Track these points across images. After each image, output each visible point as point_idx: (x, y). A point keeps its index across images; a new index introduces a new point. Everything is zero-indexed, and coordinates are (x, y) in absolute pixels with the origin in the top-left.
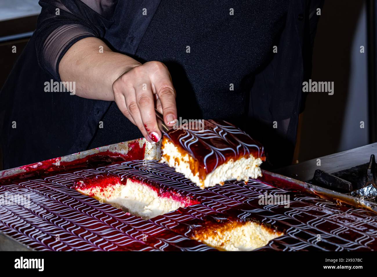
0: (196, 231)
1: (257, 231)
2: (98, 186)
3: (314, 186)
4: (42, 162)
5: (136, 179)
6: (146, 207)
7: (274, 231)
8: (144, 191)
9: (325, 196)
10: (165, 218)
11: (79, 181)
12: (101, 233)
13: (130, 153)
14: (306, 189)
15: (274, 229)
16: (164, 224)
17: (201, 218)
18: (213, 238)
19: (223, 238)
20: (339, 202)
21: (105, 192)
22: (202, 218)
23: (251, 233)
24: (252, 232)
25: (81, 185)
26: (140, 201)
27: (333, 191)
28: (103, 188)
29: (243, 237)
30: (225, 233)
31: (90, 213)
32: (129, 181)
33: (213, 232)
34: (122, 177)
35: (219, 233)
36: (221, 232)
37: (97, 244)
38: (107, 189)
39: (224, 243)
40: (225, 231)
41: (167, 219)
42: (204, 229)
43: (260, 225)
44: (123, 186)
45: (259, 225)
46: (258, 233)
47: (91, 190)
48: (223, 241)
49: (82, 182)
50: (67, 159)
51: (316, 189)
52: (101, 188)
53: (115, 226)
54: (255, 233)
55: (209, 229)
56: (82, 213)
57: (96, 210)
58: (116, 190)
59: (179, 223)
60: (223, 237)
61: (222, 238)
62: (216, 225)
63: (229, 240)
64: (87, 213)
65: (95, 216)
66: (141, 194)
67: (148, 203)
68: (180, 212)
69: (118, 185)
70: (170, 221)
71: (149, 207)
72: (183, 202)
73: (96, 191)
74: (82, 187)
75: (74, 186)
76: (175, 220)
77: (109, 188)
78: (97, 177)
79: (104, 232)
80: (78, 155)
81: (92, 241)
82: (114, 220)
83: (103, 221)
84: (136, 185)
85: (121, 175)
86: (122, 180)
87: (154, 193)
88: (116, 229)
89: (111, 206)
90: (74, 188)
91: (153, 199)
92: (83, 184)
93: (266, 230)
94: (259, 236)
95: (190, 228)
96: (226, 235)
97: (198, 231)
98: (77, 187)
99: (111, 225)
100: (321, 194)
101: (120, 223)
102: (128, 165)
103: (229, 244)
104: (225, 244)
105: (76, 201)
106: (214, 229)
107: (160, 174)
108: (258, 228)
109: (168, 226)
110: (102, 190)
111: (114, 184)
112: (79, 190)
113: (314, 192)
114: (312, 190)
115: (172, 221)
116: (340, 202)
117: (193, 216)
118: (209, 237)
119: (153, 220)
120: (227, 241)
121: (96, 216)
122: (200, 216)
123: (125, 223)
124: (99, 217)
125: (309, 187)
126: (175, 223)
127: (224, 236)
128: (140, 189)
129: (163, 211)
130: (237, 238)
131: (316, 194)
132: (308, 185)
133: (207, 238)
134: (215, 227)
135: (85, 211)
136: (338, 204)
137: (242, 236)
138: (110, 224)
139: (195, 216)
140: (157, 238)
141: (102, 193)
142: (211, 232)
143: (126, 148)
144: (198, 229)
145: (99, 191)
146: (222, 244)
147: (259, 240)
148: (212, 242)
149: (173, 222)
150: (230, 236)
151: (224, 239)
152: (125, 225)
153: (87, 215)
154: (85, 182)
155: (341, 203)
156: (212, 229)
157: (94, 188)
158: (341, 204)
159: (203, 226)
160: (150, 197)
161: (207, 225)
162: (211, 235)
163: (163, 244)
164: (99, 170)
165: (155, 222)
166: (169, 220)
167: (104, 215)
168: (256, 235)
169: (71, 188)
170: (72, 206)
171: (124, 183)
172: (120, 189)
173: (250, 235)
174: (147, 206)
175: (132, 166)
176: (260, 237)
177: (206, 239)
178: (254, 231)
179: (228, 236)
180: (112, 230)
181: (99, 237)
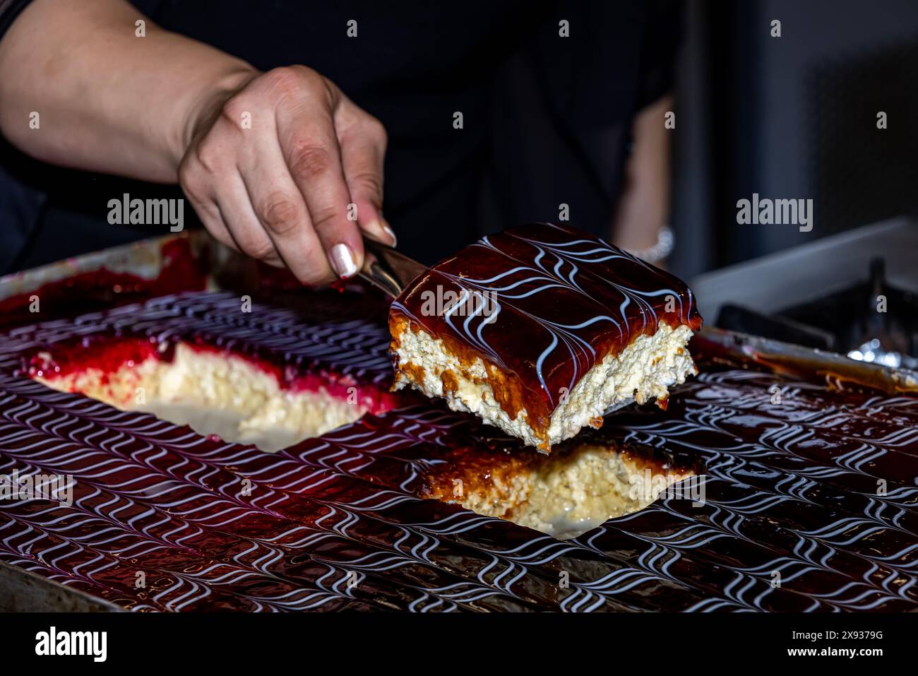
0: (432, 478)
1: (606, 470)
2: (94, 367)
3: (754, 340)
5: (203, 342)
6: (244, 424)
7: (665, 467)
8: (235, 376)
9: (789, 364)
10: (327, 445)
11: (36, 355)
12: (143, 494)
13: (165, 272)
14: (730, 349)
15: (665, 461)
16: (331, 462)
17: (438, 440)
18: (483, 496)
19: (509, 496)
20: (833, 380)
21: (114, 387)
22: (441, 440)
23: (588, 479)
24: (593, 475)
25: (45, 367)
26: (222, 406)
27: (817, 351)
28: (108, 375)
29: (565, 493)
30: (513, 480)
31: (96, 442)
32: (183, 352)
33: (481, 477)
34: (162, 337)
35: (497, 481)
36: (504, 479)
37: (139, 525)
38: (119, 375)
39: (513, 508)
40: (514, 476)
41: (335, 448)
42: (454, 469)
43: (618, 452)
44: (164, 368)
45: (613, 454)
46: (611, 477)
47: (74, 381)
48: (510, 506)
49: (46, 356)
51: (760, 348)
52: (100, 373)
53: (180, 472)
54: (603, 477)
55: (468, 471)
56: (71, 441)
57: (113, 433)
58: (146, 380)
59: (374, 455)
60: (508, 491)
61: (507, 495)
62: (488, 458)
63: (526, 502)
64: (86, 440)
65: (113, 448)
66: (223, 389)
67: (247, 412)
68: (370, 427)
69: (149, 366)
70: (344, 451)
71: (255, 423)
72: (364, 403)
73: (89, 382)
74: (48, 369)
75: (24, 369)
76: (361, 450)
77: (125, 375)
78: (86, 343)
79: (155, 491)
81: (123, 517)
82: (174, 456)
83: (143, 460)
84: (206, 360)
85: (156, 334)
86: (163, 347)
87: (268, 382)
88: (186, 482)
89: (154, 419)
90: (26, 376)
91: (262, 400)
92: (49, 363)
93: (637, 465)
94: (612, 485)
95: (413, 470)
96: (518, 486)
97: (436, 475)
98: (32, 370)
99: (169, 470)
100: (778, 362)
101: (194, 464)
102: (170, 306)
103: (526, 511)
104: (515, 511)
105: (43, 408)
106: (483, 468)
108: (612, 463)
109: (345, 467)
110: (105, 381)
111: (139, 360)
112: (38, 379)
113: (755, 358)
114: (747, 350)
115: (352, 453)
116: (838, 382)
117: (412, 436)
118: (470, 493)
119: (294, 450)
120: (522, 503)
121: (116, 449)
122: (432, 437)
123: (210, 464)
124: (126, 451)
125: (739, 342)
126: (361, 456)
127: (511, 489)
128: (222, 373)
129: (299, 433)
130: (545, 495)
131: (761, 361)
132: (735, 337)
133: (466, 495)
134: (482, 465)
135: (80, 436)
136: (832, 387)
137: (558, 489)
138: (164, 469)
139: (417, 436)
140: (320, 502)
141: (106, 389)
142: (476, 479)
143: (152, 260)
144: (436, 470)
145: (97, 382)
146: (509, 513)
147: (614, 496)
148: (478, 506)
149: (358, 455)
150: (526, 489)
151: (512, 498)
152: (210, 469)
153: (87, 446)
154: (54, 358)
155: (842, 383)
156: (478, 470)
157: (82, 374)
158: (841, 387)
159: (452, 460)
160: (254, 392)
161: (460, 458)
162: (476, 488)
163: (340, 516)
164: (87, 323)
165: (302, 456)
166: (341, 450)
167: (141, 443)
168: (604, 484)
169: (16, 373)
170: (36, 424)
171: (168, 358)
172: (155, 377)
173: (587, 485)
174: (248, 418)
175: (183, 311)
176: (618, 486)
177: (463, 500)
178: (597, 473)
179: (522, 488)
180: (176, 484)
181: (142, 504)
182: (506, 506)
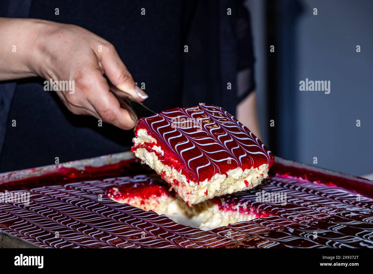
2: (137, 196)
6: (202, 225)
11: (112, 189)
21: (147, 206)
25: (115, 194)
28: (144, 200)
31: (130, 222)
38: (149, 201)
44: (171, 200)
47: (129, 200)
49: (116, 190)
50: (94, 163)
52: (141, 199)
56: (119, 222)
57: (138, 220)
58: (162, 204)
64: (126, 222)
65: (136, 226)
67: (205, 220)
69: (163, 198)
71: (207, 224)
73: (135, 202)
74: (116, 195)
75: (106, 194)
77: (152, 200)
78: (135, 186)
80: (110, 159)
88: (165, 240)
90: (106, 197)
92: (117, 192)
98: (109, 195)
99: (159, 235)
105: (110, 209)
110: (143, 202)
111: (159, 195)
112: (112, 199)
117: (269, 228)
121: (138, 226)
122: (277, 229)
123: (177, 234)
124: (141, 227)
135: (123, 221)
138: (157, 235)
141: (143, 205)
145: (139, 202)
149: (242, 234)
152: (176, 236)
153: (126, 224)
154: (120, 190)
157: (132, 199)
164: (138, 178)
165: (218, 233)
167: (149, 224)
170: (106, 215)
171: (173, 195)
172: (166, 204)
174: (204, 223)
180: (161, 241)
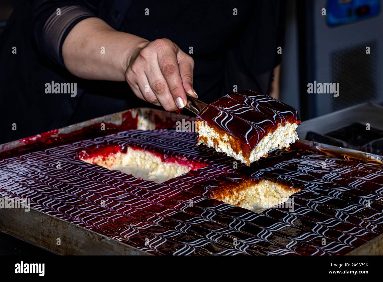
0: (213, 192)
1: (271, 189)
2: (100, 155)
3: (319, 144)
4: (41, 135)
5: (136, 146)
6: (150, 174)
7: (291, 187)
8: (147, 158)
9: (331, 152)
10: (178, 181)
11: (81, 151)
12: (116, 198)
13: (123, 123)
14: (312, 147)
15: (291, 185)
16: (179, 187)
17: (215, 179)
18: (230, 198)
19: (239, 197)
20: (346, 157)
21: (107, 161)
22: (216, 179)
23: (265, 191)
24: (267, 190)
25: (84, 155)
26: (143, 168)
27: (341, 148)
28: (105, 158)
29: (257, 196)
30: (240, 192)
31: (101, 180)
32: (130, 150)
33: (229, 191)
34: (122, 145)
35: (235, 193)
36: (237, 192)
37: (115, 209)
38: (108, 158)
39: (240, 202)
40: (240, 191)
41: (180, 182)
42: (220, 189)
43: (275, 182)
44: (124, 155)
45: (273, 183)
46: (273, 191)
47: (94, 160)
48: (239, 201)
49: (84, 152)
50: (64, 131)
51: (322, 147)
52: (102, 157)
53: (129, 191)
54: (270, 191)
55: (225, 189)
56: (93, 180)
57: (106, 177)
58: (118, 159)
59: (194, 184)
60: (238, 196)
61: (238, 197)
62: (232, 185)
63: (245, 199)
64: (97, 180)
65: (106, 183)
66: (143, 161)
67: (151, 169)
68: (192, 175)
69: (119, 154)
70: (184, 183)
71: (154, 173)
72: (190, 166)
73: (99, 160)
74: (85, 156)
75: (77, 156)
77: (111, 157)
78: (97, 147)
79: (120, 197)
80: (75, 127)
81: (110, 206)
82: (127, 185)
83: (116, 186)
84: (137, 152)
85: (121, 144)
86: (123, 148)
87: (158, 160)
88: (131, 194)
89: (120, 173)
90: (77, 158)
91: (156, 165)
92: (85, 154)
93: (281, 187)
94: (273, 193)
95: (207, 189)
96: (242, 194)
97: (214, 191)
98: (80, 156)
99: (125, 190)
100: (328, 151)
101: (134, 188)
102: (125, 134)
103: (245, 202)
104: (241, 203)
105: (83, 169)
106: (230, 188)
107: (160, 141)
108: (273, 186)
109: (184, 188)
110: (104, 159)
111: (115, 153)
112: (82, 159)
113: (320, 150)
114: (317, 147)
115: (186, 183)
116: (348, 158)
117: (206, 177)
118: (226, 197)
119: (167, 183)
120: (243, 200)
121: (108, 183)
122: (213, 178)
124: (111, 183)
125: (315, 145)
126: (189, 185)
127: (239, 195)
128: (143, 157)
129: (169, 176)
130: (251, 197)
131: (322, 151)
132: (313, 143)
133: (224, 197)
134: (230, 187)
135: (96, 179)
136: (346, 160)
137: (255, 195)
138: (124, 190)
139: (208, 177)
140: (176, 200)
141: (104, 162)
142: (228, 192)
143: (119, 119)
144: (214, 189)
145: (101, 160)
146: (239, 203)
147: (274, 197)
148: (228, 201)
150: (245, 195)
151: (240, 198)
152: (139, 189)
153: (98, 182)
154: (87, 152)
155: (349, 158)
156: (228, 189)
157: (96, 157)
158: (349, 160)
159: (219, 186)
160: (153, 163)
161: (222, 185)
162: (228, 195)
163: (183, 205)
164: (98, 140)
165: (169, 185)
166: (183, 183)
167: (115, 181)
168: (271, 193)
169: (74, 157)
170: (81, 174)
171: (125, 152)
172: (120, 158)
173: (265, 193)
174: (151, 172)
175: (130, 135)
176: (275, 194)
177: (223, 199)
178: (268, 189)
179: (243, 195)
180: (128, 195)
181: (116, 202)
182: (238, 201)
